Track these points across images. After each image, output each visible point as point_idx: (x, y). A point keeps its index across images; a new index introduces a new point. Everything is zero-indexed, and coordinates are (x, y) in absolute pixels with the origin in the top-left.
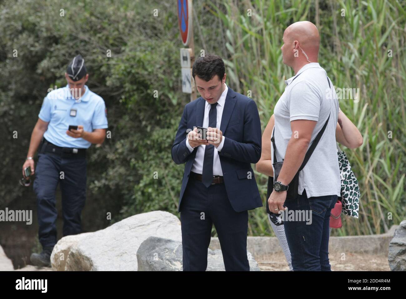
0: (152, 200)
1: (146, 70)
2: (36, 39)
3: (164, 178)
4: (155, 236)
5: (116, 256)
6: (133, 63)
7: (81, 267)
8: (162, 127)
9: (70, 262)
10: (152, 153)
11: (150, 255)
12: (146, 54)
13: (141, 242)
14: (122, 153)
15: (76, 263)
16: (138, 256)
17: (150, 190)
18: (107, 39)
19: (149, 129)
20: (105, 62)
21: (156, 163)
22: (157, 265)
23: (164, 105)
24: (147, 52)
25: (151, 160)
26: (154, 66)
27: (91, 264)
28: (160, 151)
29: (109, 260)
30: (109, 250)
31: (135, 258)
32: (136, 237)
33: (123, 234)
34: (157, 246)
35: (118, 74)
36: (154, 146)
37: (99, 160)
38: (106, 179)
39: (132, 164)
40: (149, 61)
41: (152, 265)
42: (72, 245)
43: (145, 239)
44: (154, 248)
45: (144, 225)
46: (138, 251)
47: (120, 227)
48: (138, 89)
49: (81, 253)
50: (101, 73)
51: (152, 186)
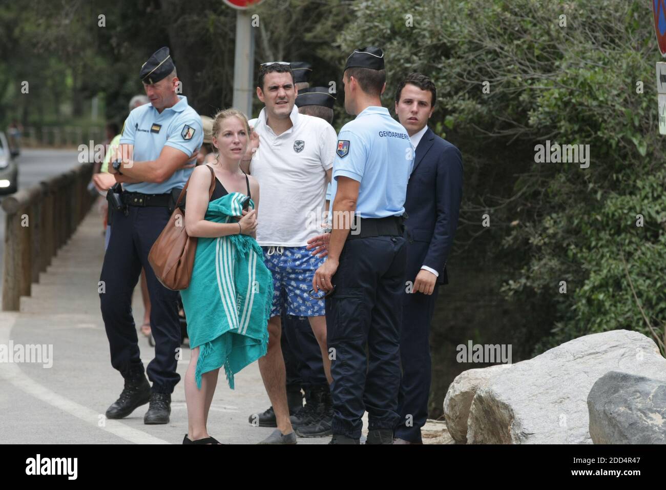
0: (605, 313)
1: (596, 99)
2: (414, 50)
3: (624, 276)
4: (618, 371)
5: (552, 403)
6: (573, 87)
7: (495, 419)
8: (622, 193)
9: (475, 411)
10: (605, 235)
11: (610, 402)
12: (595, 72)
13: (595, 381)
14: (554, 235)
15: (486, 413)
16: (589, 403)
17: (601, 296)
18: (530, 47)
19: (599, 196)
20: (526, 86)
21: (612, 252)
22: (622, 419)
23: (624, 157)
24: (597, 69)
25: (601, 246)
26: (609, 92)
27: (511, 415)
28: (618, 233)
29: (541, 409)
30: (540, 393)
31: (584, 407)
32: (585, 372)
33: (564, 367)
34: (622, 388)
35: (548, 106)
36: (608, 225)
37: (515, 247)
38: (528, 278)
39: (570, 254)
40: (600, 84)
41: (613, 418)
42: (479, 383)
43: (602, 376)
44: (616, 391)
45: (597, 353)
46: (589, 395)
47: (557, 356)
48: (580, 130)
49: (494, 397)
50: (520, 104)
51: (605, 289)
